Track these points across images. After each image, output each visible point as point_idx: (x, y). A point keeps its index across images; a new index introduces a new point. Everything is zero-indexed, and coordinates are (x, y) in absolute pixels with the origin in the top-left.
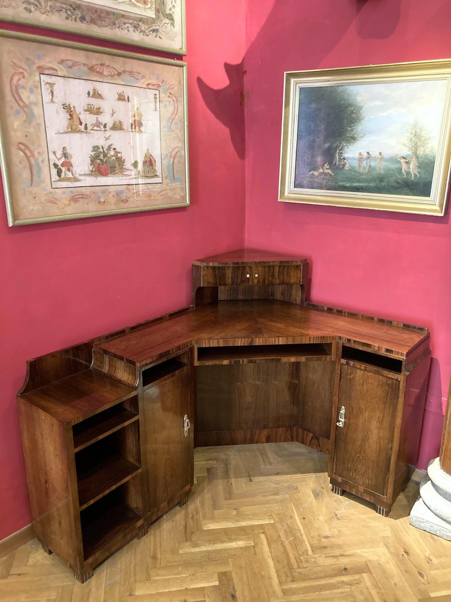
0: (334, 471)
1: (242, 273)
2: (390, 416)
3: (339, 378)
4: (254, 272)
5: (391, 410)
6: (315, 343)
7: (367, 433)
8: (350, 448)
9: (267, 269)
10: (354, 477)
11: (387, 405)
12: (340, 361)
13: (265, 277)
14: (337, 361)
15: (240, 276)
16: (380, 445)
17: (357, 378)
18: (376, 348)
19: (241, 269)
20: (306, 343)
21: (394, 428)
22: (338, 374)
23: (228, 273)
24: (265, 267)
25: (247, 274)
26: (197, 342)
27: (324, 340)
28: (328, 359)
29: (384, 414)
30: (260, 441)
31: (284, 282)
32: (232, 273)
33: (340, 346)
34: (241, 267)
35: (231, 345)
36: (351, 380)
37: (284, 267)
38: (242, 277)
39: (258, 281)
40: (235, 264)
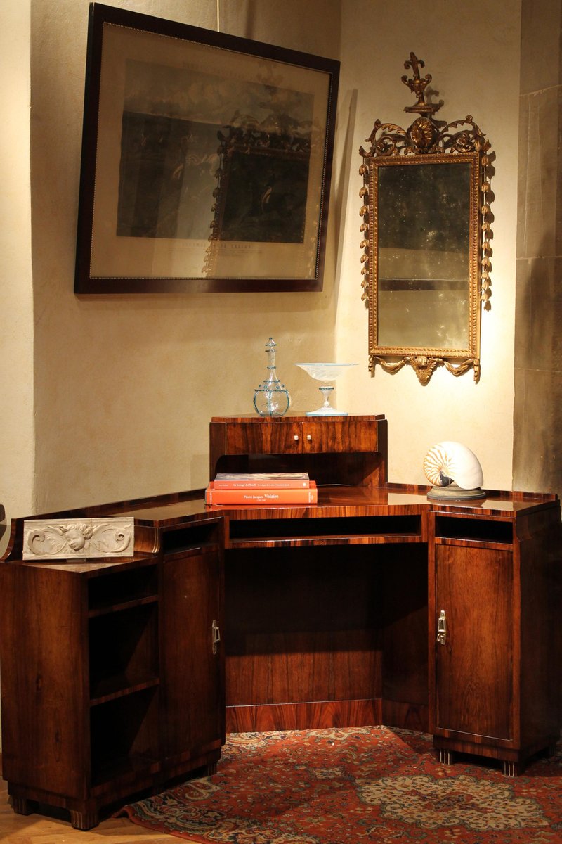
0: (438, 723)
1: (287, 433)
2: (506, 608)
3: (434, 568)
4: (305, 432)
5: (506, 599)
6: (396, 514)
7: (479, 643)
8: (458, 675)
9: (324, 428)
10: (466, 722)
11: (501, 592)
12: (433, 540)
13: (321, 440)
14: (430, 543)
15: (283, 438)
16: (497, 659)
17: (459, 562)
18: (479, 513)
19: (285, 429)
20: (385, 515)
21: (512, 626)
22: (432, 561)
23: (265, 434)
24: (321, 425)
25: (295, 434)
26: (228, 512)
27: (409, 511)
28: (417, 541)
29: (497, 608)
30: (322, 724)
31: (351, 449)
32: (272, 434)
33: (432, 518)
34: (285, 425)
35: (277, 517)
36: (450, 566)
37: (350, 425)
38: (286, 440)
39: (311, 447)
40: (275, 419)
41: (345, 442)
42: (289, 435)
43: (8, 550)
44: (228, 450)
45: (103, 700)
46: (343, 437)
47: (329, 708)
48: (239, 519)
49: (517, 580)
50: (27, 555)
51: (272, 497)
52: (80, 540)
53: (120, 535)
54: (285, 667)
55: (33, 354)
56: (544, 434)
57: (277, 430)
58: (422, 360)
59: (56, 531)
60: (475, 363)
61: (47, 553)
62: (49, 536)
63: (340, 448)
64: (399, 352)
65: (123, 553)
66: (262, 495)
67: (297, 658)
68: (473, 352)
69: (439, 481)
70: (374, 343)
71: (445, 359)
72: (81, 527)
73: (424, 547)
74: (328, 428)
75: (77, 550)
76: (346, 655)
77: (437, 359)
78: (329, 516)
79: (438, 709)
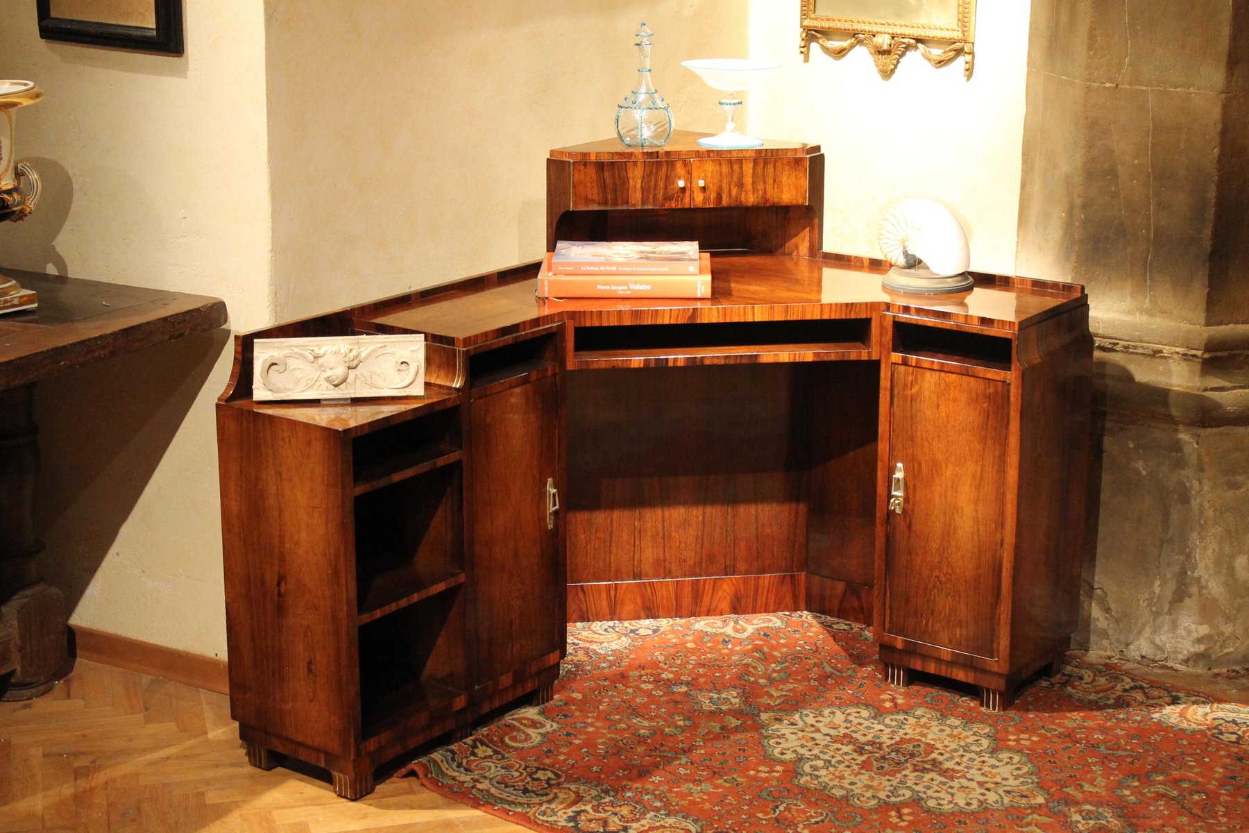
0: (887, 626)
1: (667, 177)
2: (996, 467)
3: (888, 399)
4: (695, 174)
5: (997, 454)
6: (833, 318)
7: (952, 516)
8: (919, 561)
9: (725, 169)
10: (930, 630)
11: (989, 442)
12: (888, 357)
13: (720, 188)
14: (883, 361)
15: (661, 184)
16: (979, 541)
17: (927, 393)
18: (961, 320)
19: (664, 170)
20: (815, 318)
21: (1004, 494)
22: (886, 389)
23: (634, 178)
24: (720, 164)
25: (679, 178)
26: (573, 315)
27: (853, 313)
28: (864, 357)
29: (983, 466)
30: (715, 610)
31: (766, 201)
32: (643, 178)
33: (889, 324)
34: (665, 165)
35: (648, 321)
36: (913, 399)
37: (766, 163)
38: (666, 188)
39: (704, 198)
40: (650, 154)
41: (758, 191)
42: (669, 179)
43: (229, 386)
44: (575, 203)
45: (378, 614)
46: (754, 183)
47: (725, 587)
48: (588, 324)
49: (1015, 425)
50: (259, 393)
51: (641, 286)
52: (340, 371)
53: (402, 363)
54: (660, 526)
55: (264, 68)
56: (1068, 180)
57: (651, 171)
58: (884, 41)
59: (304, 357)
60: (966, 49)
61: (289, 389)
62: (293, 363)
63: (750, 199)
64: (847, 26)
65: (407, 389)
66: (625, 283)
67: (677, 514)
68: (963, 31)
69: (901, 261)
70: (809, 10)
71: (919, 40)
72: (343, 351)
73: (874, 366)
74: (732, 168)
75: (336, 386)
76: (752, 509)
77: (906, 40)
78: (728, 321)
79: (887, 607)
